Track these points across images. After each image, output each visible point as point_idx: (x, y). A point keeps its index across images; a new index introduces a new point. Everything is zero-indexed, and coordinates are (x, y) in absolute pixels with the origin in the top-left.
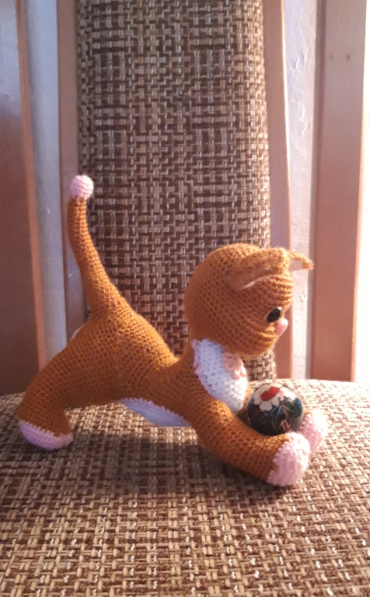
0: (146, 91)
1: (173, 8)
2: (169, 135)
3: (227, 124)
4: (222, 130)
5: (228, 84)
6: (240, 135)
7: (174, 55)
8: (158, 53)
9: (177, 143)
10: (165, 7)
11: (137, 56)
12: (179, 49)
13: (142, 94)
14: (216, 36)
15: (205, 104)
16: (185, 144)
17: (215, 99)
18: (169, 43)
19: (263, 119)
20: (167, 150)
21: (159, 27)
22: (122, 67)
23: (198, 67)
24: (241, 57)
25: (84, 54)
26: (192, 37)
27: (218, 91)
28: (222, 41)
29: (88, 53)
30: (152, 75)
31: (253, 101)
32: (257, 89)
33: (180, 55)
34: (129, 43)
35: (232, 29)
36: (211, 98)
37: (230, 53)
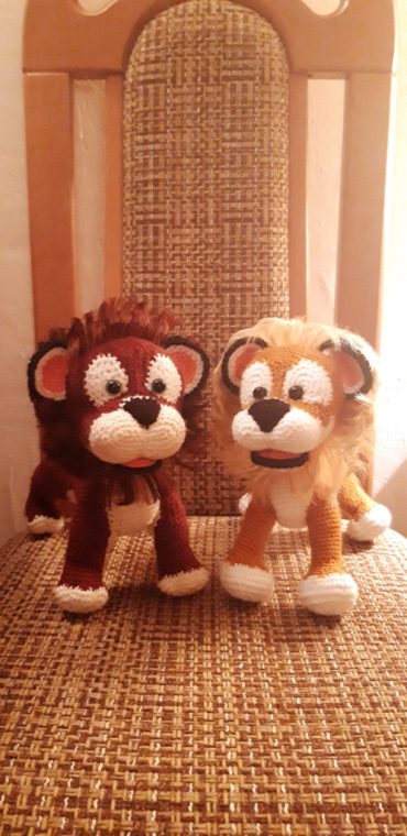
0: (182, 259)
1: (207, 185)
2: (201, 298)
3: (251, 289)
4: (248, 294)
5: (254, 254)
6: (264, 299)
7: (207, 227)
8: (193, 225)
9: (207, 305)
10: (200, 184)
11: (174, 228)
12: (211, 222)
13: (177, 262)
14: (245, 210)
15: (232, 271)
16: (214, 306)
17: (242, 267)
18: (203, 215)
19: (285, 284)
20: (198, 311)
21: (194, 202)
22: (162, 237)
23: (227, 238)
24: (266, 229)
25: (129, 223)
26: (223, 211)
27: (245, 260)
28: (250, 215)
29: (132, 224)
30: (188, 245)
31: (275, 269)
32: (279, 258)
33: (212, 227)
34: (168, 216)
35: (258, 204)
36: (238, 265)
37: (256, 226)
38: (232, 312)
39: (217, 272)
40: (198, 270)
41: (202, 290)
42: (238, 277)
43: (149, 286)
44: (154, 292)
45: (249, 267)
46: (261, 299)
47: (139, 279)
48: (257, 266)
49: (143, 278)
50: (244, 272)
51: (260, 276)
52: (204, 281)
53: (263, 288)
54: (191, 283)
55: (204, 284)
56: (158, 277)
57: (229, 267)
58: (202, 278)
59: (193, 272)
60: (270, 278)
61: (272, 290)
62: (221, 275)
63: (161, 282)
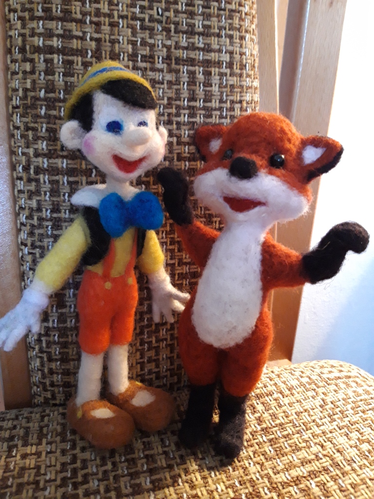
38: (192, 98)
41: (144, 58)
42: (200, 42)
45: (214, 28)
46: (231, 80)
47: (38, 31)
48: (225, 29)
49: (43, 28)
50: (207, 36)
51: (230, 45)
52: (148, 43)
53: (233, 64)
54: (128, 44)
55: (148, 48)
56: (71, 28)
57: (186, 25)
58: (144, 37)
59: (129, 26)
60: (241, 50)
61: (244, 68)
62: (174, 37)
63: (77, 38)
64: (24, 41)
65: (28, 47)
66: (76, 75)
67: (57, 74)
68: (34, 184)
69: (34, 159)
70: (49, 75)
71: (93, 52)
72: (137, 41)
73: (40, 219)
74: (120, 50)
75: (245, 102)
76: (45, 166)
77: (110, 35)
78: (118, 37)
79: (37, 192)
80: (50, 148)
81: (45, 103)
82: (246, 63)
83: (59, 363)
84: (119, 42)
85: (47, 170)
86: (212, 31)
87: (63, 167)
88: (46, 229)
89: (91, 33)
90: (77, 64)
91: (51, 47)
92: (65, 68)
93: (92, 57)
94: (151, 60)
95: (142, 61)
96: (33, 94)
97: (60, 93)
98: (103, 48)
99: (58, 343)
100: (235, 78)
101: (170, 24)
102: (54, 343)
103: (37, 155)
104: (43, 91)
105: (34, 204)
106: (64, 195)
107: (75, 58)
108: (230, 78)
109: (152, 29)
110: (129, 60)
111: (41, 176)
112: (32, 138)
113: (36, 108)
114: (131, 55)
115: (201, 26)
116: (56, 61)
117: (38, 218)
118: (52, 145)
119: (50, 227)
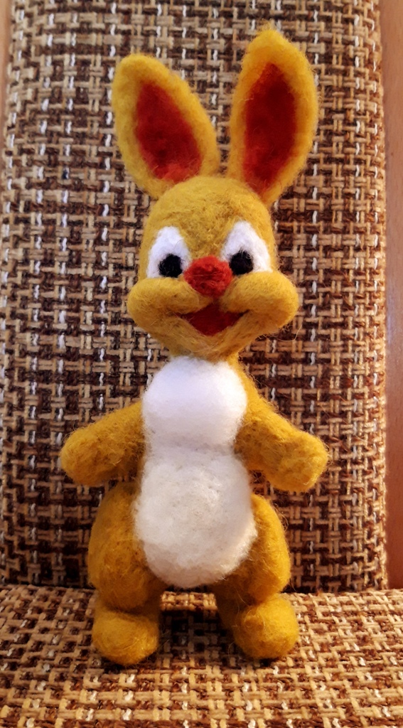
39: (228, 15)
40: (185, 8)
41: (191, 53)
43: (69, 39)
44: (82, 53)
45: (300, 9)
46: (327, 80)
47: (47, 27)
48: (318, 9)
49: (54, 22)
50: (289, 20)
51: (325, 31)
52: (197, 33)
53: (332, 57)
54: (168, 35)
55: (197, 40)
56: (90, 19)
57: (256, 7)
58: (193, 26)
59: (172, 13)
60: (346, 37)
61: (351, 62)
62: (237, 23)
63: (97, 31)
64: (29, 42)
65: (33, 49)
66: (92, 79)
67: (66, 79)
68: (22, 226)
69: (25, 192)
70: (56, 80)
71: (119, 49)
72: (182, 31)
73: (27, 275)
74: (157, 44)
75: (352, 112)
76: (39, 200)
77: (143, 26)
78: (154, 28)
79: (26, 238)
80: (48, 175)
81: (48, 116)
82: (355, 56)
83: (33, 506)
84: (156, 35)
85: (41, 206)
86: (297, 12)
87: (62, 201)
88: (31, 290)
89: (116, 25)
90: (95, 65)
91: (63, 45)
92: (78, 70)
93: (115, 55)
94: (201, 55)
95: (187, 57)
96: (33, 106)
97: (68, 102)
98: (131, 42)
99: (35, 471)
100: (334, 77)
101: (231, 6)
102: (29, 470)
103: (29, 186)
104: (46, 102)
105: (19, 254)
106: (61, 241)
107: (91, 57)
108: (327, 77)
109: (203, 16)
110: (168, 57)
111: (32, 215)
112: (27, 164)
113: (35, 124)
114: (171, 51)
115: (279, 7)
116: (66, 62)
117: (23, 275)
118: (50, 171)
119: (38, 287)
